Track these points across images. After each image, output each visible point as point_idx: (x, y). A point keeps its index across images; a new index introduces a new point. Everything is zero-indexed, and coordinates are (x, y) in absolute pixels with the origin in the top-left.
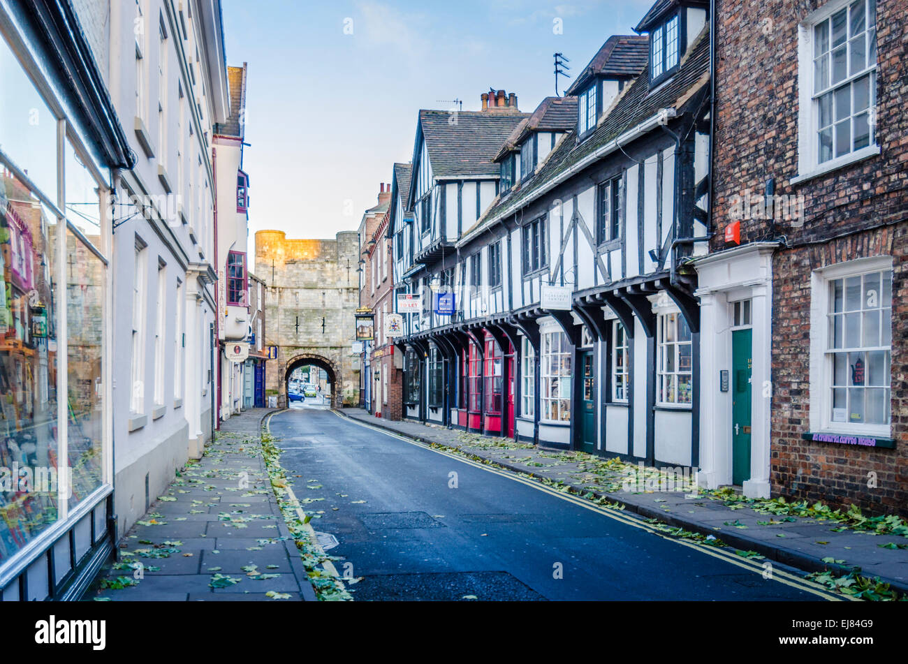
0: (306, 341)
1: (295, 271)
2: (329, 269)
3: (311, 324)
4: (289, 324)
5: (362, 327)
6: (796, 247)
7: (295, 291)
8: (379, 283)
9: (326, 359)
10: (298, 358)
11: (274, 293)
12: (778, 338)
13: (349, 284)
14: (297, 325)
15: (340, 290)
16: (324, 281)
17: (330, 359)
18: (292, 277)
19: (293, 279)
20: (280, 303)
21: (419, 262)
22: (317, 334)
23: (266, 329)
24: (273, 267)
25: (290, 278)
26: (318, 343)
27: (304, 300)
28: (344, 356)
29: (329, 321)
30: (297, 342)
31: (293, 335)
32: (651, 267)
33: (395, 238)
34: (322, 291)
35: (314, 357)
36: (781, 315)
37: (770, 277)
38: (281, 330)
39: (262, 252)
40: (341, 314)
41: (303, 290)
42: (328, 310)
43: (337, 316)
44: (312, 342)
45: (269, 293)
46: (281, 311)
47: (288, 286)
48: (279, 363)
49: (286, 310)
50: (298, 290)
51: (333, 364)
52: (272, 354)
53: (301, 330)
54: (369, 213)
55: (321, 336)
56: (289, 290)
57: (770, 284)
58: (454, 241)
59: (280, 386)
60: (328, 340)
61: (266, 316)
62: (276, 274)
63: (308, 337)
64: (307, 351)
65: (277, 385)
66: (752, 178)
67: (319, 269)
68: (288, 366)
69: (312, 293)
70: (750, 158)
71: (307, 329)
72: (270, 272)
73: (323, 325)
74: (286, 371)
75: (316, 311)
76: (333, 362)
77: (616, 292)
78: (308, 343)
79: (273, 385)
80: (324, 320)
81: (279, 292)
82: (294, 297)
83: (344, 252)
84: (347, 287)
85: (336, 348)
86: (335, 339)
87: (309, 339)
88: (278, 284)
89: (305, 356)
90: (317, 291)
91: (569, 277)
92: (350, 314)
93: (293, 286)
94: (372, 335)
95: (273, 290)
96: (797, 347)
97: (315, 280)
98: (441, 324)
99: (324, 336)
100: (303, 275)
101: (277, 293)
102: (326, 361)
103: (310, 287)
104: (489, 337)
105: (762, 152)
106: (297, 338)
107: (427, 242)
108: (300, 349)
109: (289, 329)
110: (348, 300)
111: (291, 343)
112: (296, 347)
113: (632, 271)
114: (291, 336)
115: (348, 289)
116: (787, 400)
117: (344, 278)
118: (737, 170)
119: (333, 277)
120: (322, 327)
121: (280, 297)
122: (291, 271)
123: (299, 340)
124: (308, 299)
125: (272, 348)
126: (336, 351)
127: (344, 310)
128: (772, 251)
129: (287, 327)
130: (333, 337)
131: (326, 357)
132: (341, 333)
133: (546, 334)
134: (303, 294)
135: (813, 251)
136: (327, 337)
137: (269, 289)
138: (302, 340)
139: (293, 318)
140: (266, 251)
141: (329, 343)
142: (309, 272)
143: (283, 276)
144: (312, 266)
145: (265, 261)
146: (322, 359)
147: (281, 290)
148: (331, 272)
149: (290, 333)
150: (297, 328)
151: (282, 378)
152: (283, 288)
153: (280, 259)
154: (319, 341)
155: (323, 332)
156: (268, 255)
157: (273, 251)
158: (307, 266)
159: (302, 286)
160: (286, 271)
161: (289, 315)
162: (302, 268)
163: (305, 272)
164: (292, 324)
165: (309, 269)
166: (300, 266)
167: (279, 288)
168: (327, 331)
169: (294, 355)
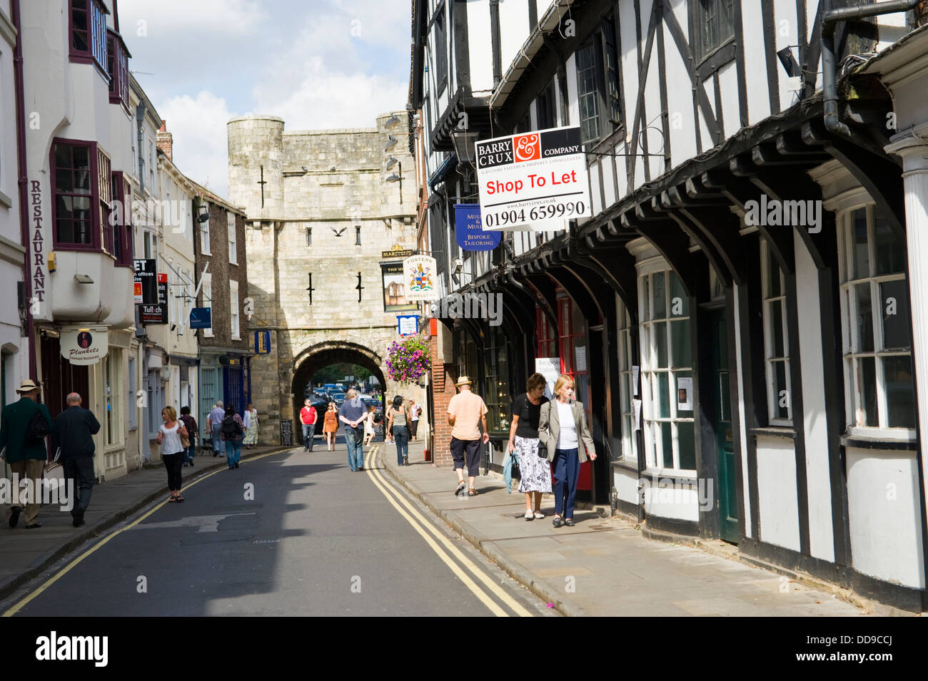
0: (329, 317)
1: (304, 190)
2: (365, 183)
3: (336, 285)
4: (295, 287)
7: (305, 225)
9: (367, 350)
10: (315, 350)
11: (265, 233)
13: (402, 209)
14: (310, 289)
15: (388, 221)
16: (357, 205)
17: (374, 350)
18: (299, 200)
19: (301, 205)
20: (277, 249)
22: (348, 304)
24: (262, 183)
25: (295, 202)
26: (350, 320)
27: (321, 242)
29: (369, 279)
30: (311, 319)
31: (305, 307)
35: (344, 347)
38: (283, 298)
39: (241, 157)
41: (321, 225)
42: (367, 258)
44: (338, 319)
45: (256, 232)
46: (281, 264)
47: (292, 217)
48: (279, 362)
50: (311, 225)
51: (380, 358)
52: (261, 345)
53: (319, 298)
55: (356, 307)
56: (294, 224)
59: (283, 403)
60: (368, 314)
61: (251, 274)
62: (269, 196)
63: (331, 310)
64: (331, 337)
65: (277, 402)
67: (347, 183)
68: (297, 365)
71: (330, 295)
72: (256, 193)
73: (359, 287)
74: (292, 375)
75: (347, 261)
76: (380, 354)
78: (333, 322)
79: (269, 402)
80: (360, 277)
81: (276, 229)
82: (304, 236)
84: (399, 213)
85: (384, 328)
87: (333, 314)
88: (272, 216)
89: (327, 347)
93: (301, 216)
95: (265, 228)
97: (341, 205)
99: (361, 307)
100: (318, 196)
101: (272, 230)
102: (368, 354)
103: (332, 218)
106: (311, 313)
108: (318, 333)
109: (296, 298)
110: (402, 239)
111: (302, 322)
112: (311, 331)
114: (301, 310)
115: (401, 219)
117: (394, 199)
119: (373, 197)
120: (357, 291)
121: (277, 238)
122: (297, 189)
123: (315, 317)
124: (328, 241)
125: (261, 334)
129: (293, 293)
130: (376, 308)
131: (366, 345)
134: (319, 231)
136: (366, 309)
137: (257, 224)
138: (322, 317)
139: (303, 275)
140: (247, 154)
141: (371, 320)
142: (329, 189)
143: (282, 199)
144: (334, 179)
145: (247, 173)
146: (360, 350)
147: (279, 226)
148: (370, 188)
149: (296, 305)
150: (310, 295)
151: (287, 388)
152: (283, 222)
153: (276, 167)
154: (352, 316)
155: (360, 301)
156: (251, 163)
157: (261, 153)
158: (325, 179)
159: (320, 217)
160: (286, 190)
161: (296, 271)
162: (318, 183)
163: (323, 189)
164: (301, 287)
165: (330, 185)
166: (313, 178)
167: (275, 222)
168: (366, 297)
169: (307, 345)
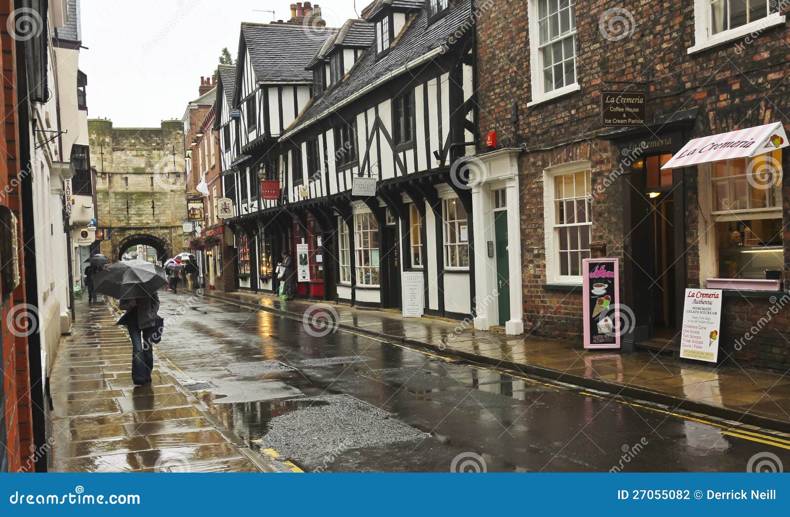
0: (138, 222)
1: (124, 158)
2: (156, 156)
3: (141, 206)
4: (120, 207)
5: (193, 209)
6: (533, 152)
7: (124, 176)
8: (207, 170)
9: (157, 239)
10: (130, 238)
11: (104, 179)
12: (524, 217)
14: (128, 208)
16: (151, 166)
17: (161, 238)
18: (121, 163)
19: (122, 165)
20: (110, 187)
21: (245, 153)
22: (147, 215)
23: (98, 213)
24: (102, 154)
25: (119, 164)
26: (148, 223)
27: (133, 184)
28: (174, 235)
29: (158, 203)
30: (128, 223)
31: (125, 217)
32: (435, 164)
33: (222, 131)
34: (150, 176)
35: (144, 237)
36: (525, 201)
37: (517, 173)
38: (113, 212)
39: (91, 140)
40: (169, 197)
41: (133, 176)
42: (156, 193)
43: (166, 198)
44: (143, 223)
45: (99, 178)
46: (112, 195)
47: (117, 171)
48: (112, 244)
49: (116, 194)
50: (127, 176)
51: (164, 243)
52: (105, 236)
53: (132, 212)
54: (192, 104)
55: (152, 218)
56: (118, 175)
57: (517, 178)
58: (276, 136)
60: (158, 221)
61: (98, 200)
62: (106, 161)
63: (139, 218)
64: (139, 232)
66: (502, 100)
67: (146, 155)
68: (121, 246)
69: (140, 178)
70: (501, 85)
71: (137, 211)
72: (98, 159)
73: (153, 207)
74: (119, 251)
75: (145, 194)
76: (164, 241)
77: (411, 182)
78: (139, 225)
80: (153, 202)
81: (109, 177)
82: (124, 181)
83: (169, 140)
85: (166, 228)
86: (164, 220)
87: (140, 220)
88: (107, 170)
89: (137, 237)
90: (146, 176)
91: (375, 170)
92: (177, 196)
93: (122, 171)
94: (203, 216)
95: (103, 176)
96: (536, 224)
97: (143, 166)
98: (268, 206)
99: (154, 217)
100: (131, 161)
101: (107, 178)
102: (157, 241)
103: (138, 172)
104: (310, 218)
105: (508, 82)
106: (128, 220)
107: (253, 136)
108: (132, 230)
109: (120, 212)
111: (123, 224)
113: (422, 167)
114: (123, 218)
116: (531, 262)
118: (492, 93)
120: (152, 209)
121: (110, 182)
122: (120, 157)
123: (130, 222)
124: (138, 183)
125: (105, 230)
126: (166, 231)
127: (172, 193)
128: (518, 154)
129: (119, 209)
130: (162, 218)
131: (157, 236)
132: (170, 214)
133: (358, 215)
134: (132, 179)
135: (543, 156)
136: (157, 218)
137: (99, 174)
138: (134, 221)
139: (123, 201)
140: (94, 138)
141: (159, 224)
142: (137, 158)
143: (112, 162)
144: (139, 153)
145: (94, 148)
147: (111, 175)
148: (158, 158)
149: (121, 216)
150: (128, 211)
151: (116, 257)
152: (112, 174)
153: (109, 146)
155: (153, 214)
156: (96, 143)
157: (101, 139)
158: (134, 153)
159: (132, 171)
160: (114, 157)
161: (119, 199)
162: (131, 155)
163: (133, 158)
164: (123, 207)
165: (137, 156)
166: (128, 152)
167: (109, 173)
168: (157, 212)
169: (127, 236)
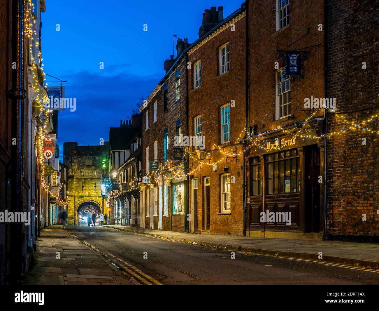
0: (87, 193)
1: (82, 161)
3: (89, 186)
4: (79, 186)
7: (82, 170)
10: (83, 202)
11: (72, 172)
14: (83, 186)
15: (103, 170)
16: (95, 165)
19: (81, 165)
20: (75, 176)
22: (92, 190)
23: (68, 189)
24: (72, 159)
25: (79, 164)
27: (86, 175)
29: (98, 184)
30: (83, 194)
34: (94, 170)
35: (91, 201)
44: (90, 194)
45: (70, 172)
46: (75, 180)
48: (74, 205)
53: (85, 189)
56: (79, 170)
59: (75, 215)
60: (97, 193)
62: (73, 163)
64: (88, 199)
65: (73, 214)
67: (93, 160)
68: (79, 206)
69: (90, 172)
71: (88, 188)
72: (70, 162)
73: (95, 186)
74: (77, 208)
75: (92, 179)
76: (100, 203)
78: (88, 195)
79: (71, 214)
80: (95, 184)
81: (75, 171)
82: (81, 173)
88: (74, 168)
89: (86, 201)
90: (92, 170)
93: (81, 168)
95: (72, 170)
97: (91, 165)
99: (95, 191)
100: (85, 163)
106: (83, 192)
109: (79, 188)
111: (80, 195)
112: (83, 197)
114: (80, 192)
121: (75, 173)
122: (80, 161)
124: (88, 174)
130: (99, 192)
131: (97, 201)
134: (85, 171)
136: (97, 192)
137: (70, 170)
138: (85, 193)
139: (81, 183)
142: (88, 161)
143: (76, 163)
144: (90, 158)
146: (95, 202)
148: (99, 161)
149: (79, 190)
150: (83, 188)
152: (76, 169)
153: (75, 155)
154: (93, 193)
157: (72, 152)
158: (87, 158)
160: (77, 161)
161: (79, 182)
166: (84, 158)
168: (97, 189)
169: (81, 201)
